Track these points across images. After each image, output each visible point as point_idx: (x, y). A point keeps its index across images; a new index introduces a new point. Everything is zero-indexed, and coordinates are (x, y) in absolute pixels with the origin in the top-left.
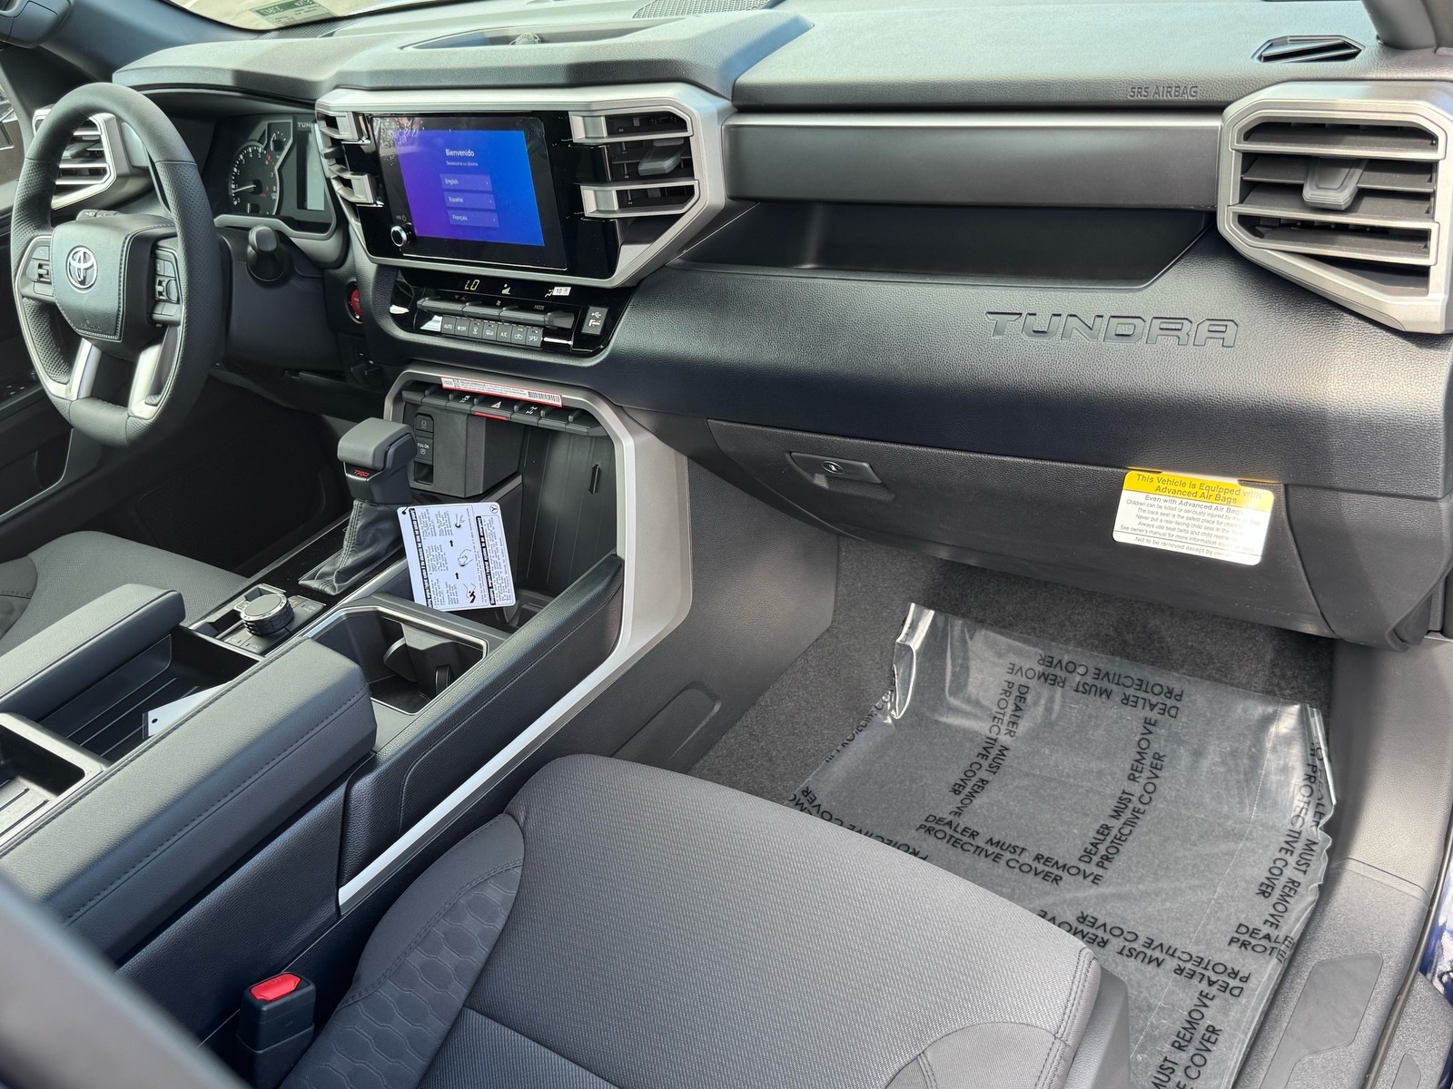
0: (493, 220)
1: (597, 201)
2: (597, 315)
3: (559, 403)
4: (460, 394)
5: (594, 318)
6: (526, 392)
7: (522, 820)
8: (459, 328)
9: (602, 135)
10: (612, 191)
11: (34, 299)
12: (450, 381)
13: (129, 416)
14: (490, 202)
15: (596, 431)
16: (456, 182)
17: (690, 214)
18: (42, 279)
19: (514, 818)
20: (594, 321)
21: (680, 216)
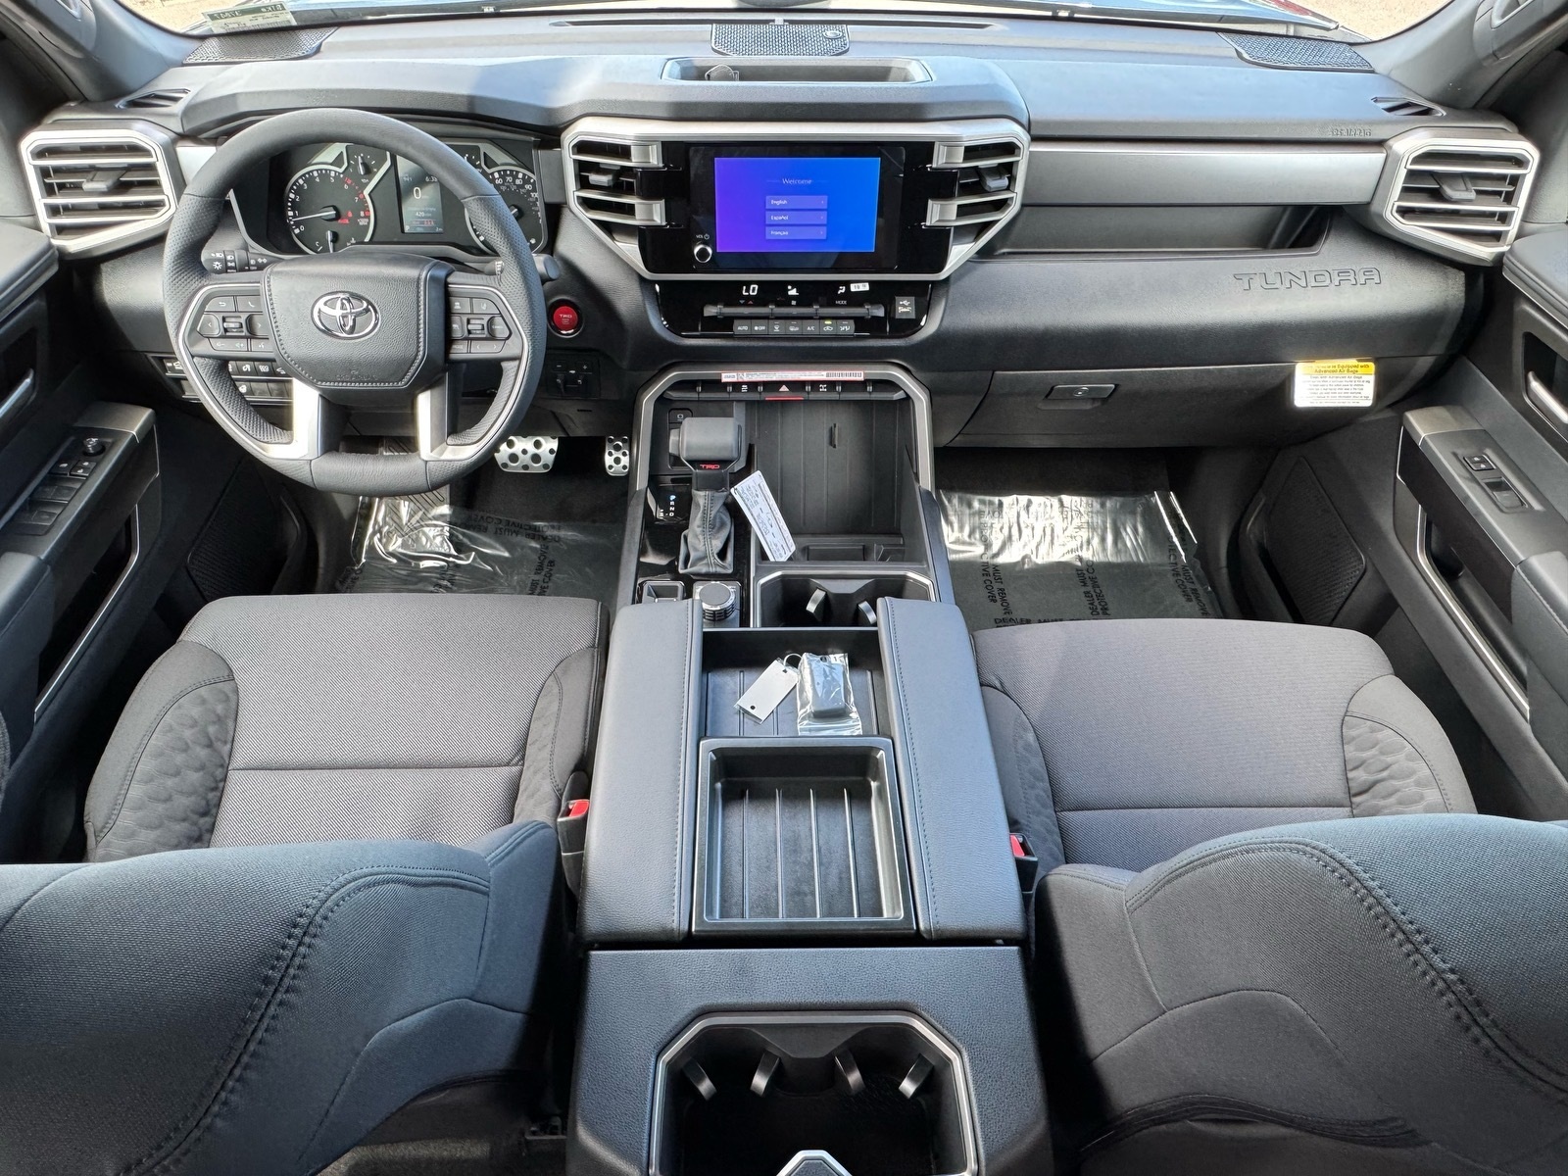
0: (822, 233)
1: (940, 213)
2: (905, 303)
3: (862, 378)
4: (737, 386)
5: (904, 306)
6: (824, 373)
7: (998, 685)
8: (756, 328)
9: (959, 161)
10: (953, 206)
11: (209, 357)
12: (728, 376)
13: (426, 462)
14: (823, 217)
15: (898, 395)
16: (785, 202)
17: (1004, 218)
18: (228, 334)
19: (992, 687)
20: (905, 307)
21: (998, 221)
